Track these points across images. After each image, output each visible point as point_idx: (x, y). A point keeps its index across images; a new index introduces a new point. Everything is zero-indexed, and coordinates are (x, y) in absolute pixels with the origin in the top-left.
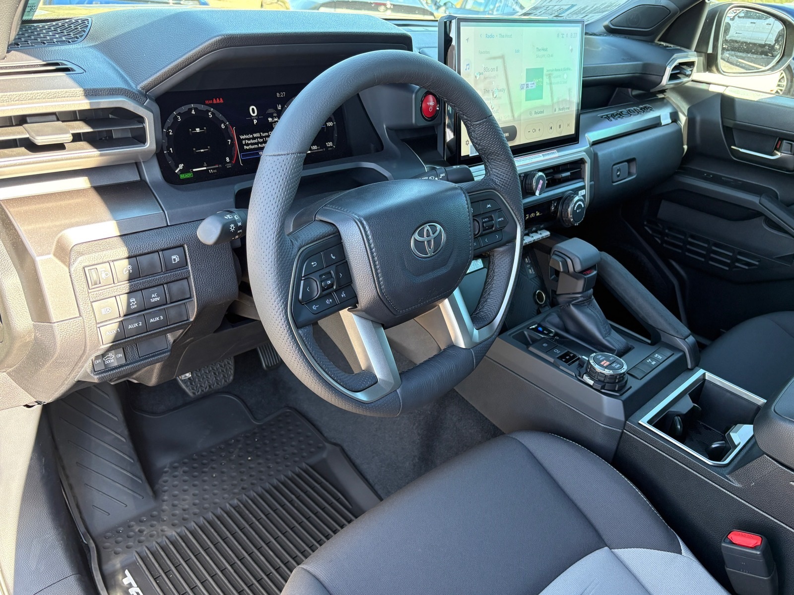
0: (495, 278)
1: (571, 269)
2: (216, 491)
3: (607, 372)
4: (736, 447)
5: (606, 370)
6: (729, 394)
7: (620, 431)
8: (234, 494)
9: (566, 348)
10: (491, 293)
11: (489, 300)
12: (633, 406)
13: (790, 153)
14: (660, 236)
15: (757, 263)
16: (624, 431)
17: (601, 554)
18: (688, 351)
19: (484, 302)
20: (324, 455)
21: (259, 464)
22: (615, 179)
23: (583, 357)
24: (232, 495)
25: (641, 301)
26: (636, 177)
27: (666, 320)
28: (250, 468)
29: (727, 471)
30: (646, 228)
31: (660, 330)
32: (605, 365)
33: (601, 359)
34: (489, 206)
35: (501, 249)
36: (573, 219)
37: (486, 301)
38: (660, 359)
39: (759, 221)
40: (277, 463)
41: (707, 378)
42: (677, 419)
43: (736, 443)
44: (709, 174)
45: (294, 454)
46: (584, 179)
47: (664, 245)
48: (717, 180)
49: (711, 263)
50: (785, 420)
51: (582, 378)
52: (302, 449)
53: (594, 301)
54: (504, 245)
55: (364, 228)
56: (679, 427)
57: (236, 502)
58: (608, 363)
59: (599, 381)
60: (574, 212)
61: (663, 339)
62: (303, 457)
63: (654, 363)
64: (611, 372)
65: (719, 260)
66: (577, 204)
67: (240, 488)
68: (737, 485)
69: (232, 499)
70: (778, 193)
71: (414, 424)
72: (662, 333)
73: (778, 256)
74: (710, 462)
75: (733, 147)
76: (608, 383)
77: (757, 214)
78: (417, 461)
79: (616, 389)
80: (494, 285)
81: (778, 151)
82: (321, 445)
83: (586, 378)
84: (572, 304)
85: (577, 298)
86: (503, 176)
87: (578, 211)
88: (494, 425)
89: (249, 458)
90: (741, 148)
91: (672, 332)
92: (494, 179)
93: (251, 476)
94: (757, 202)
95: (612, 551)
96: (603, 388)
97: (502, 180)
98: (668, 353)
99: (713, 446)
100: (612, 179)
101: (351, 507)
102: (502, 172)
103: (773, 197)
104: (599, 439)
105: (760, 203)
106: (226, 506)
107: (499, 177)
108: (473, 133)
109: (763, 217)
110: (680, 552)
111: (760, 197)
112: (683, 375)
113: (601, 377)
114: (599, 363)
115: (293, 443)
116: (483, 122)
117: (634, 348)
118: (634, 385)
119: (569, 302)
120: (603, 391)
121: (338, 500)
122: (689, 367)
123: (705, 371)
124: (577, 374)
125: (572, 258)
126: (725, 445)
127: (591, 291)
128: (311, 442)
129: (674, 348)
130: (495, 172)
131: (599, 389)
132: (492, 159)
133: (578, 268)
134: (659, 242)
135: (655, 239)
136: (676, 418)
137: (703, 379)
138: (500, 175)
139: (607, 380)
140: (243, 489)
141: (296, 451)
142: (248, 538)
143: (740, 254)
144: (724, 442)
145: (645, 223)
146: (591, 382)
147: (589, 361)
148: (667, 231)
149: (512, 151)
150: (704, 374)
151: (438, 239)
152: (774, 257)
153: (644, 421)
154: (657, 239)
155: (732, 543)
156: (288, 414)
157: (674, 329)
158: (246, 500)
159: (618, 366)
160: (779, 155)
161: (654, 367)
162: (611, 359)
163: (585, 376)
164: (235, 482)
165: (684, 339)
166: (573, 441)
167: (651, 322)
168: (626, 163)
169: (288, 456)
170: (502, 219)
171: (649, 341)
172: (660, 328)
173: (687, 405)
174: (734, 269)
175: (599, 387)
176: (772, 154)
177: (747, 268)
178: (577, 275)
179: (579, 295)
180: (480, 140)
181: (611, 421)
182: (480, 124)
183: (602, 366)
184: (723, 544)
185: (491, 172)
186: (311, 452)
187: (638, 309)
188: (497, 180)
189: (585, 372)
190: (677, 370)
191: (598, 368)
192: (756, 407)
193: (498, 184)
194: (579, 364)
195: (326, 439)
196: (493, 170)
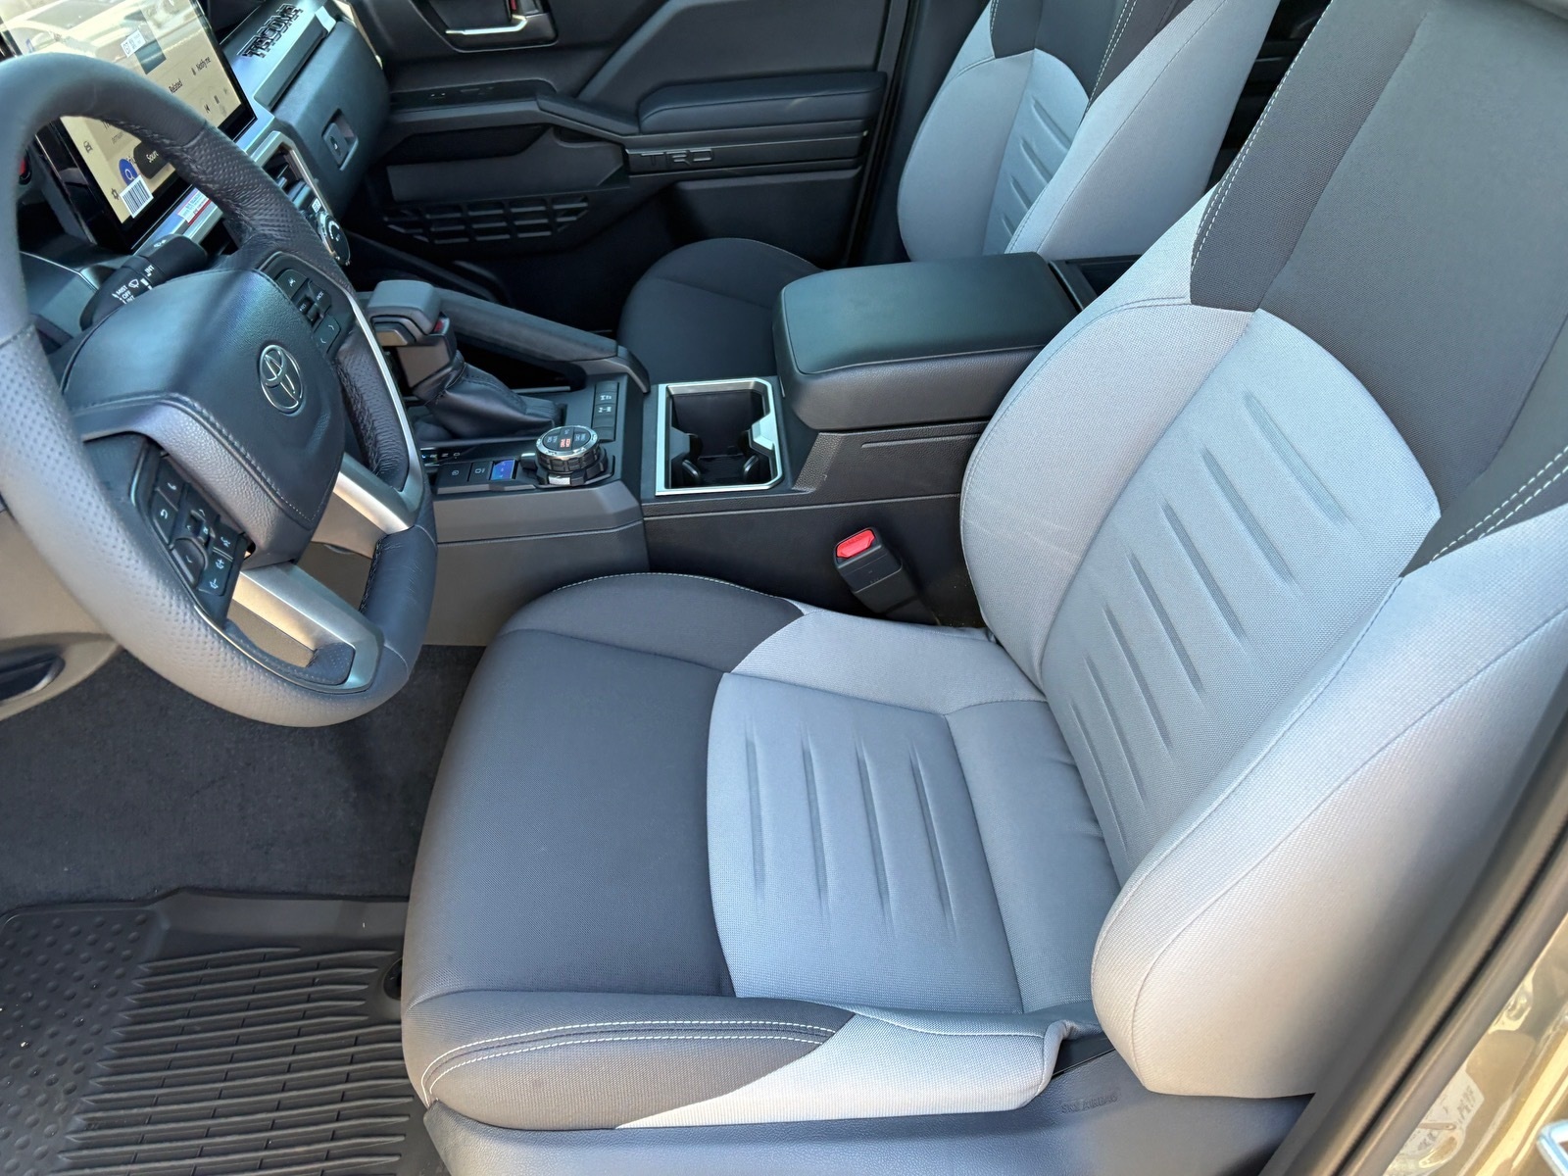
0: (365, 398)
1: (417, 333)
2: (20, 1141)
3: (577, 453)
4: (773, 451)
5: (575, 451)
6: (709, 398)
7: (640, 522)
8: (62, 1112)
9: (488, 459)
10: (376, 424)
11: (380, 438)
12: (634, 477)
13: (537, 11)
14: (421, 231)
15: (584, 205)
16: (646, 519)
17: (727, 687)
18: (631, 367)
19: (375, 445)
20: (165, 925)
21: (53, 1035)
22: (339, 161)
23: (524, 455)
24: (60, 1119)
25: (526, 333)
26: (360, 143)
27: (577, 342)
28: (43, 1055)
29: (789, 483)
30: (392, 227)
31: (577, 360)
32: (568, 445)
33: (555, 440)
34: (292, 282)
35: (345, 347)
36: (339, 255)
37: (376, 442)
38: (610, 399)
39: (549, 138)
40: (89, 1006)
41: (673, 393)
42: (686, 463)
43: (770, 448)
44: (438, 92)
45: (103, 969)
46: (302, 179)
47: (437, 242)
48: (454, 98)
49: (521, 235)
50: (819, 376)
51: (549, 483)
52: (112, 951)
53: (471, 367)
54: (346, 336)
55: (193, 408)
56: (695, 472)
57: (79, 1120)
58: (569, 441)
59: (575, 471)
60: (333, 243)
61: (589, 372)
62: (127, 959)
63: (609, 409)
64: (583, 449)
65: (532, 225)
66: (330, 228)
67: (62, 1096)
68: (810, 490)
69: (68, 1121)
70: (551, 83)
71: (312, 744)
72: (584, 365)
73: (602, 181)
74: (765, 486)
75: (448, 32)
76: (587, 467)
77: (541, 129)
78: (354, 795)
79: (602, 470)
80: (371, 411)
81: (518, 13)
82: (140, 918)
83: (555, 480)
84: (448, 389)
85: (448, 376)
86: (278, 221)
87: (337, 239)
88: (449, 647)
89: (23, 1045)
90: (464, 29)
91: (596, 355)
92: (267, 232)
93: (60, 1064)
94: (536, 109)
95: (734, 674)
96: (586, 479)
97: (282, 229)
98: (612, 386)
99: (747, 469)
100: (336, 162)
101: (297, 950)
102: (271, 215)
103: (548, 91)
104: (619, 553)
105: (542, 109)
106: (68, 1141)
107: (273, 226)
108: (193, 167)
109: (551, 130)
110: (800, 614)
111: (536, 100)
112: (647, 406)
113: (572, 464)
114: (557, 448)
115: (83, 956)
116: (202, 139)
117: (566, 406)
118: (615, 450)
119: (441, 388)
120: (588, 483)
121: (264, 958)
122: (644, 390)
123: (665, 385)
124: (537, 483)
125: (409, 315)
126: (757, 459)
127: (458, 354)
128: (117, 927)
129: (614, 376)
130: (260, 220)
131: (581, 483)
132: (243, 199)
133: (427, 326)
134: (426, 240)
135: (416, 239)
136: (684, 463)
137: (670, 397)
138: (272, 220)
139: (585, 464)
140: (69, 1092)
141: (102, 963)
142: (170, 1140)
143: (556, 201)
144: (753, 457)
145: (386, 219)
146: (566, 481)
147: (540, 454)
148: (428, 216)
149: (269, 171)
150: (667, 389)
151: (290, 370)
152: (598, 184)
153: (661, 490)
154: (420, 238)
155: (846, 559)
156: (16, 925)
157: (595, 348)
158: (94, 1101)
159: (584, 436)
160: (523, 22)
161: (614, 413)
162: (566, 432)
163: (551, 479)
164: (41, 1098)
165: (616, 355)
166: (603, 576)
167: (559, 357)
168: (333, 124)
169: (95, 981)
170: (321, 294)
171: (568, 388)
172: (575, 357)
173: (682, 442)
174: (559, 230)
175: (579, 480)
176: (511, 23)
177: (574, 218)
178: (429, 340)
179: (449, 369)
180: (212, 173)
181: (623, 517)
182: (198, 144)
183: (564, 449)
184: (840, 567)
185: (253, 223)
186: (134, 941)
187: (528, 347)
188: (273, 233)
189: (546, 473)
190: (637, 401)
191: (562, 456)
192: (749, 394)
193: (279, 237)
194: (524, 469)
195: (143, 901)
196: (256, 217)
